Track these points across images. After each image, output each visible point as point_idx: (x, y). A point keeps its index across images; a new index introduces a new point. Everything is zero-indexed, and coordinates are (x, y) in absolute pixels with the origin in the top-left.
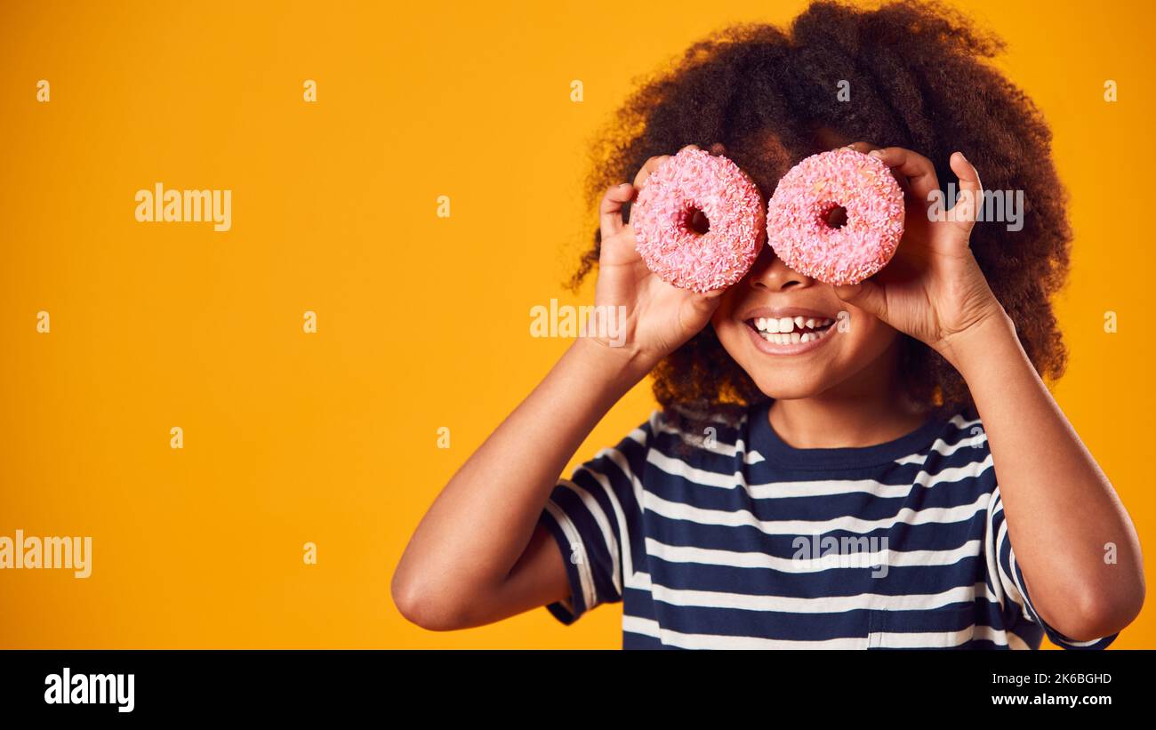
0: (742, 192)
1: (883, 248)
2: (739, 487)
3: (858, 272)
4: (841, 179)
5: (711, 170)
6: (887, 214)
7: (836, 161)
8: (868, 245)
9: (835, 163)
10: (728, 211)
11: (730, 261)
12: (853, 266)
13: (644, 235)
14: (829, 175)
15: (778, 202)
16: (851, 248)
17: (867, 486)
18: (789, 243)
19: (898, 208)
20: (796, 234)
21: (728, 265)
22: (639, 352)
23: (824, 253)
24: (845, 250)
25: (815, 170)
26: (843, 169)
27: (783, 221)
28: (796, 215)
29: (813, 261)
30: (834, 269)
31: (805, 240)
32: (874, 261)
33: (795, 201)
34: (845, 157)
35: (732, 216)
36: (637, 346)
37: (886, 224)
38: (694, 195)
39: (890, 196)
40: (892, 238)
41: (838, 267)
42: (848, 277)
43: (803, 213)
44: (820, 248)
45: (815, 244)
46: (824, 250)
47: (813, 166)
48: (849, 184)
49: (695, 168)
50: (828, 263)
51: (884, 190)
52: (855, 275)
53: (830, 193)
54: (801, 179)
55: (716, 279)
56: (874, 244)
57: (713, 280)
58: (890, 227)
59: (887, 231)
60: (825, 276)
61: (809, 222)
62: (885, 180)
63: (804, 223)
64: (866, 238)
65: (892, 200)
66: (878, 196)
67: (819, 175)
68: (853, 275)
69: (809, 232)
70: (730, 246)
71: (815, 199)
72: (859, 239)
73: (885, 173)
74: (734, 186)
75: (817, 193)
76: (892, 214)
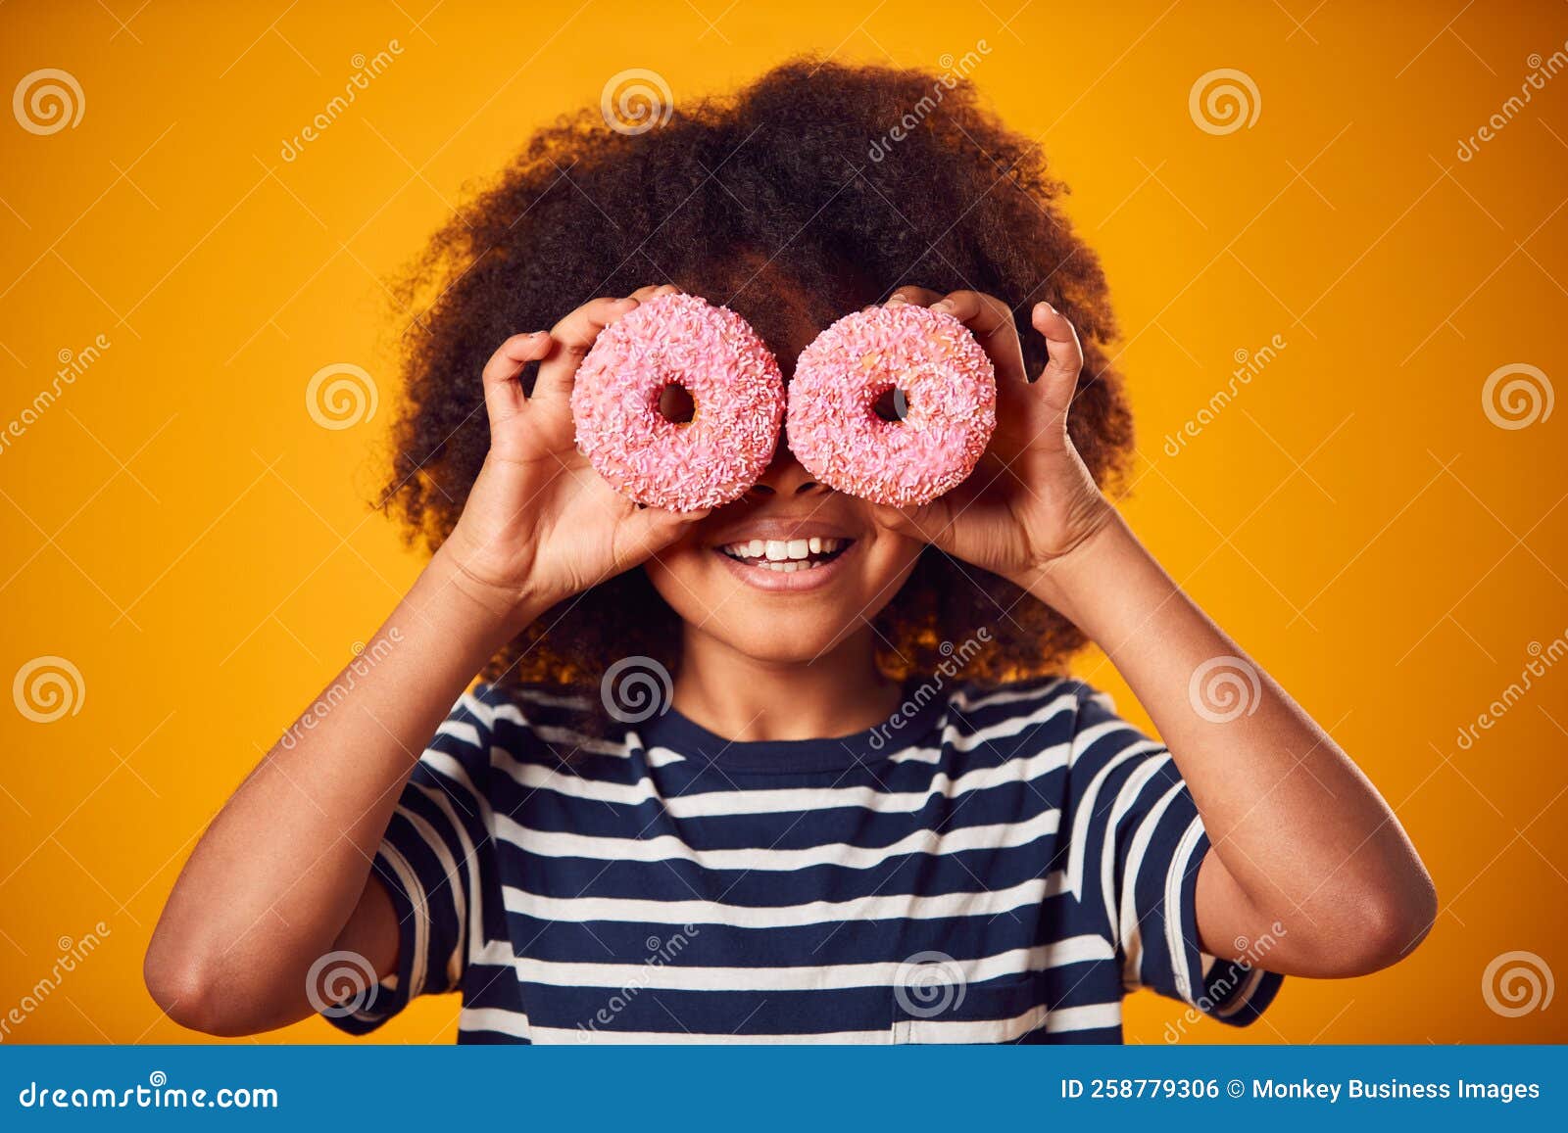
0: (761, 365)
1: (970, 449)
2: (650, 801)
3: (931, 489)
4: (903, 350)
5: (715, 328)
6: (975, 399)
7: (893, 323)
8: (949, 447)
9: (891, 326)
10: (739, 392)
11: (736, 470)
12: (926, 479)
13: (597, 419)
14: (884, 344)
15: (806, 386)
16: (923, 451)
17: (855, 797)
18: (827, 448)
19: (988, 391)
20: (835, 435)
21: (731, 474)
22: (530, 594)
23: (881, 462)
24: (914, 456)
25: (863, 337)
26: (905, 335)
27: (815, 414)
28: (837, 406)
29: (865, 474)
30: (897, 484)
31: (851, 442)
32: (957, 470)
33: (833, 384)
34: (905, 316)
35: (746, 400)
36: (530, 585)
37: (974, 416)
38: (685, 364)
39: (978, 373)
40: (982, 435)
41: (902, 483)
42: (917, 496)
43: (847, 402)
44: (875, 454)
45: (868, 448)
46: (882, 455)
47: (858, 331)
48: (916, 357)
49: (690, 323)
50: (889, 476)
51: (969, 365)
52: (928, 492)
53: (887, 371)
54: (842, 352)
55: (709, 494)
56: (957, 445)
57: (705, 495)
58: (981, 419)
59: (976, 426)
60: (881, 495)
61: (857, 415)
62: (970, 349)
63: (849, 418)
64: (945, 438)
65: (982, 379)
66: (962, 373)
67: (869, 344)
68: (924, 492)
69: (858, 431)
70: (737, 446)
71: (864, 381)
72: (935, 439)
73: (967, 339)
74: (749, 354)
75: (868, 372)
76: (982, 399)
